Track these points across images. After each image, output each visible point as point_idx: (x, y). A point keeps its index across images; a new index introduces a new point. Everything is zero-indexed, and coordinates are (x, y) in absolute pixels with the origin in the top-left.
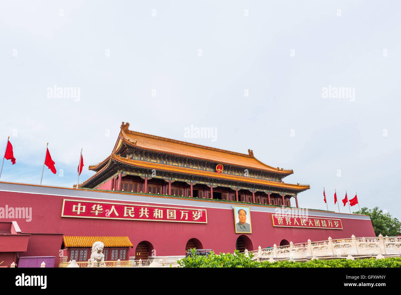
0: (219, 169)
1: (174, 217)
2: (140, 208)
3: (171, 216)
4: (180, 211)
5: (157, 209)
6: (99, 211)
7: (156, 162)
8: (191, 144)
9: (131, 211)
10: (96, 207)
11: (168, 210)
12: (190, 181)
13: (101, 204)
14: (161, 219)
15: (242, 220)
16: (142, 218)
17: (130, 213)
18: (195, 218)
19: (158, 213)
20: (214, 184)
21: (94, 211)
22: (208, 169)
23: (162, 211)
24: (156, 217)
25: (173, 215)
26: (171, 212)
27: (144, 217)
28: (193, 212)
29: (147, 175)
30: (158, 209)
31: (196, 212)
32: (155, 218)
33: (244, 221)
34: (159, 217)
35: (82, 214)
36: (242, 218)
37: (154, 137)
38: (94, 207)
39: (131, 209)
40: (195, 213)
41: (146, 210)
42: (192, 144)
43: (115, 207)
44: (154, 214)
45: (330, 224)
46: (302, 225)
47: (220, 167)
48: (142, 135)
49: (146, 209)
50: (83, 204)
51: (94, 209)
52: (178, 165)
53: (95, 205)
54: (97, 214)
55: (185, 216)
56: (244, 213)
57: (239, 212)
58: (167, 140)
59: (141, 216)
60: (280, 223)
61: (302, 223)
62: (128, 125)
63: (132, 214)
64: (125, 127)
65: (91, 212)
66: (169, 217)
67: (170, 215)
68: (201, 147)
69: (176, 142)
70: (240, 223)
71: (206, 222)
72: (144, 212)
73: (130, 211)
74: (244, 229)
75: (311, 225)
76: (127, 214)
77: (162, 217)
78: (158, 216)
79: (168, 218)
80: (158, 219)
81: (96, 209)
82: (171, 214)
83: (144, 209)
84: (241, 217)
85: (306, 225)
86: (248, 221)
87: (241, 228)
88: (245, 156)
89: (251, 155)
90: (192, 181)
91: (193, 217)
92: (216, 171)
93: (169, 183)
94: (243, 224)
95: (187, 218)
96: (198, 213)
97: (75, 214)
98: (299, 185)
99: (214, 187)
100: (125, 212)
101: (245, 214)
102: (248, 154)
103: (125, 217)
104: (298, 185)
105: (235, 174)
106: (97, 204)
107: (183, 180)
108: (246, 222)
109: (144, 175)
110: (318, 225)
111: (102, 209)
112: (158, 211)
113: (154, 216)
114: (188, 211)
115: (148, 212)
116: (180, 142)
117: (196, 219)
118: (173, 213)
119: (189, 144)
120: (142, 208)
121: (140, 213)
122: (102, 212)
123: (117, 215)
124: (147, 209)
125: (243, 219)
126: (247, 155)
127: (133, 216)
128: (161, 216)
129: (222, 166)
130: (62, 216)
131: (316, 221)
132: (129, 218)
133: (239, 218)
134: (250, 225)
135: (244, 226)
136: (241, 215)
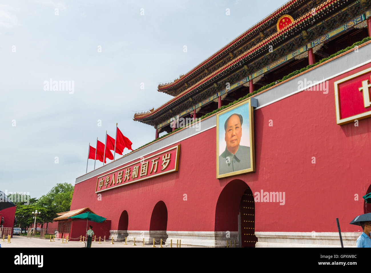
1: (145, 173)
6: (107, 182)
9: (121, 176)
15: (232, 141)
18: (164, 165)
19: (135, 171)
20: (255, 75)
23: (138, 167)
26: (145, 166)
31: (166, 155)
33: (236, 143)
35: (101, 188)
36: (233, 136)
39: (121, 173)
40: (164, 158)
41: (129, 171)
43: (114, 175)
56: (237, 120)
57: (227, 124)
59: (125, 179)
63: (121, 179)
66: (142, 174)
67: (142, 171)
71: (174, 168)
72: (127, 173)
74: (236, 164)
78: (134, 175)
84: (230, 135)
87: (229, 164)
90: (219, 94)
95: (155, 170)
99: (256, 81)
100: (118, 178)
101: (239, 125)
106: (108, 175)
108: (241, 144)
111: (109, 180)
112: (135, 168)
114: (158, 158)
121: (125, 176)
130: (96, 192)
132: (119, 185)
133: (226, 139)
134: (249, 147)
135: (235, 158)
136: (230, 130)
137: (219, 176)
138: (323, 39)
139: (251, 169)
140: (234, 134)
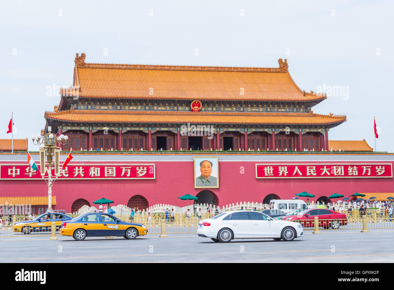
1: (113, 175)
2: (74, 167)
3: (110, 173)
4: (121, 168)
5: (93, 168)
6: (32, 173)
7: (107, 108)
8: (176, 67)
9: (65, 171)
10: (30, 169)
11: (106, 168)
12: (147, 128)
14: (97, 177)
15: (205, 173)
16: (77, 177)
17: (63, 172)
18: (140, 174)
19: (94, 171)
21: (28, 173)
22: (180, 108)
23: (99, 169)
24: (92, 176)
25: (112, 173)
26: (110, 170)
27: (79, 176)
29: (91, 128)
30: (95, 167)
31: (141, 168)
32: (90, 177)
33: (208, 174)
34: (96, 175)
35: (17, 176)
37: (120, 66)
38: (27, 170)
39: (65, 169)
40: (139, 168)
41: (81, 169)
42: (178, 67)
44: (90, 172)
45: (367, 170)
47: (196, 104)
48: (104, 66)
49: (81, 168)
50: (17, 167)
51: (28, 171)
52: (137, 108)
53: (28, 168)
54: (31, 176)
55: (126, 173)
56: (209, 164)
57: (201, 164)
58: (139, 67)
59: (75, 175)
60: (267, 174)
61: (308, 173)
62: (83, 56)
63: (66, 173)
64: (80, 61)
65: (25, 174)
66: (107, 175)
67: (108, 173)
69: (152, 68)
70: (203, 177)
71: (153, 177)
72: (79, 171)
74: (208, 183)
75: (325, 175)
76: (61, 174)
77: (99, 175)
78: (94, 174)
79: (106, 175)
80: (94, 177)
81: (30, 171)
82: (110, 171)
83: (79, 168)
84: (204, 169)
85: (315, 174)
87: (203, 182)
88: (273, 70)
90: (150, 129)
91: (137, 173)
92: (192, 110)
93: (120, 134)
94: (207, 178)
95: (129, 175)
96: (143, 168)
97: (11, 176)
98: (333, 116)
101: (210, 166)
103: (59, 177)
104: (331, 116)
105: (224, 109)
107: (137, 129)
108: (211, 175)
109: (88, 128)
110: (340, 173)
111: (35, 171)
113: (90, 174)
114: (130, 167)
115: (83, 171)
116: (159, 67)
117: (141, 175)
118: (112, 170)
119: (173, 68)
120: (77, 168)
121: (74, 172)
122: (36, 174)
124: (82, 168)
125: (206, 172)
126: (277, 69)
127: (67, 175)
128: (97, 174)
130: (0, 179)
131: (337, 168)
132: (63, 178)
133: (201, 171)
134: (216, 178)
135: (208, 180)
136: (204, 167)
137: (196, 187)
138: (225, 130)
139: (218, 187)
140: (207, 170)
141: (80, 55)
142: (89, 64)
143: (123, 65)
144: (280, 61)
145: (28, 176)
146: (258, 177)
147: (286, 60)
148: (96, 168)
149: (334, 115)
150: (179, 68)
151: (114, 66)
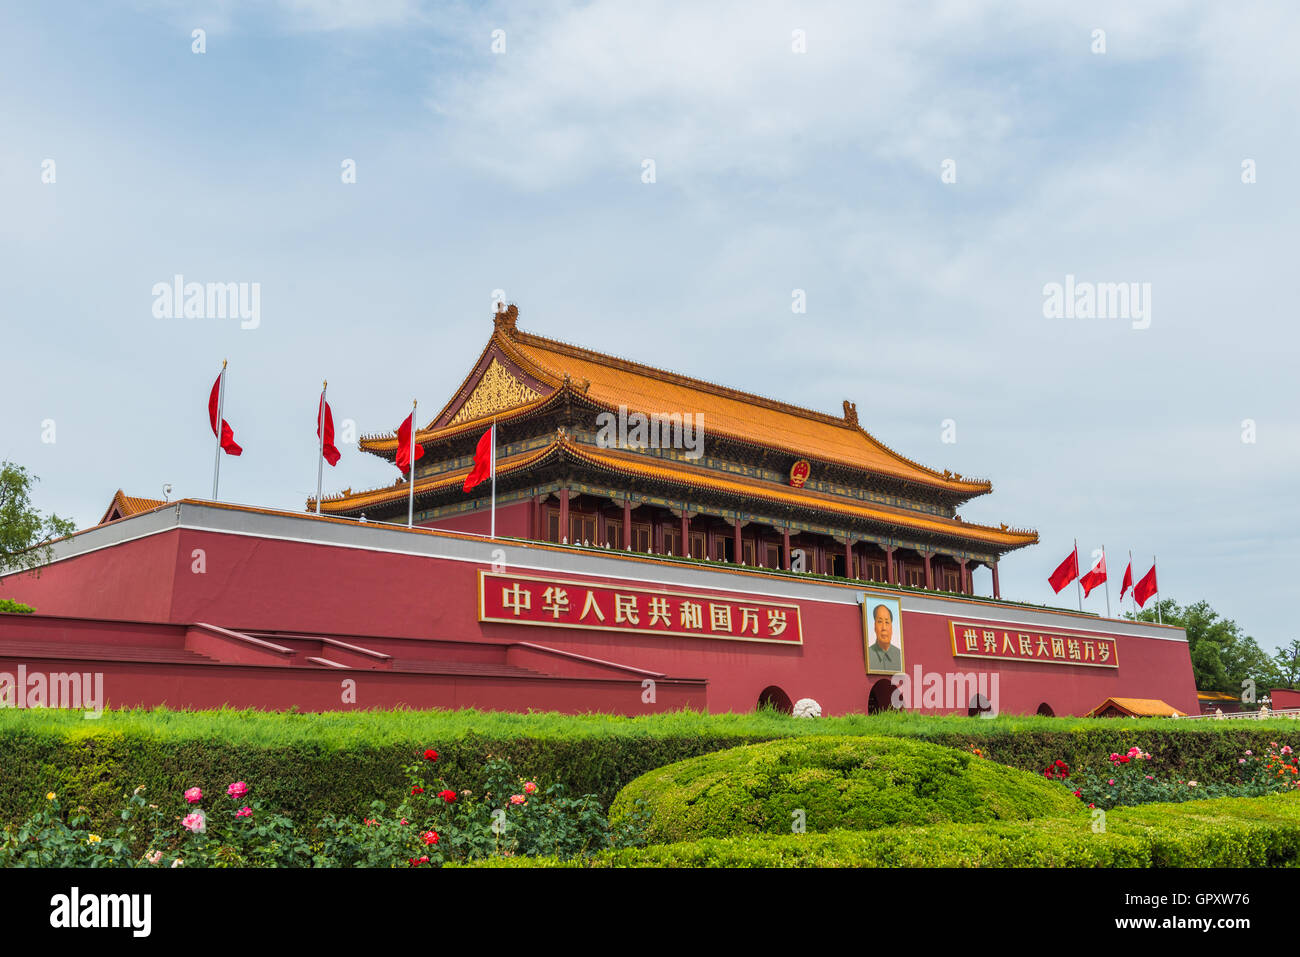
0: (799, 476)
1: (726, 627)
2: (650, 597)
3: (721, 623)
4: (741, 609)
5: (688, 603)
6: (561, 606)
8: (686, 379)
9: (632, 608)
10: (553, 594)
11: (712, 606)
12: (733, 513)
13: (563, 587)
14: (697, 630)
15: (882, 636)
16: (657, 626)
17: (628, 611)
18: (775, 628)
19: (690, 613)
20: (794, 525)
21: (549, 605)
22: (766, 474)
23: (699, 607)
24: (687, 626)
25: (725, 621)
26: (721, 612)
27: (660, 625)
28: (770, 613)
29: (629, 496)
30: (691, 603)
31: (777, 612)
32: (683, 629)
33: (887, 640)
34: (695, 625)
35: (525, 614)
36: (883, 630)
37: (587, 355)
38: (548, 595)
39: (630, 601)
40: (773, 615)
41: (664, 605)
43: (595, 596)
44: (682, 614)
45: (1090, 650)
46: (1023, 652)
47: (802, 469)
48: (555, 348)
49: (663, 601)
50: (524, 585)
51: (549, 601)
53: (551, 590)
54: (555, 615)
55: (751, 625)
56: (887, 615)
57: (875, 613)
58: (622, 365)
59: (654, 621)
60: (970, 647)
61: (1022, 649)
62: (513, 311)
63: (633, 614)
64: (506, 319)
65: (545, 608)
66: (717, 626)
67: (717, 620)
68: (716, 391)
70: (879, 646)
71: (799, 640)
72: (660, 609)
73: (628, 605)
74: (887, 662)
75: (1043, 655)
76: (624, 614)
77: (700, 625)
78: (691, 622)
79: (714, 628)
80: (692, 629)
81: (554, 601)
82: (721, 616)
83: (659, 602)
84: (880, 629)
85: (1031, 653)
86: (896, 640)
87: (880, 660)
88: (836, 422)
89: (850, 420)
90: (736, 514)
91: (770, 625)
92: (789, 483)
93: (684, 521)
94: (885, 648)
95: (756, 630)
96: (780, 615)
97: (509, 612)
98: (1008, 530)
99: (792, 533)
100: (618, 610)
101: (889, 621)
102: (841, 415)
103: (619, 625)
104: (1003, 530)
106: (554, 585)
107: (716, 512)
108: (891, 643)
109: (620, 495)
110: (1061, 653)
111: (566, 601)
112: (690, 607)
113: (682, 623)
114: (757, 610)
115: (668, 610)
117: (778, 632)
118: (724, 614)
119: (682, 381)
120: (655, 600)
121: (650, 613)
122: (567, 610)
123: (601, 617)
124: (667, 603)
125: (884, 633)
126: (841, 420)
127: (636, 621)
128: (697, 623)
129: (808, 465)
130: (483, 618)
131: (1056, 642)
132: (628, 627)
133: (876, 630)
134: (900, 651)
135: (887, 655)
136: (880, 622)
140: (884, 628)
141: (505, 309)
142: (525, 335)
143: (592, 353)
144: (846, 404)
145: (548, 616)
146: (959, 652)
147: (854, 405)
148: (693, 606)
149: (1010, 527)
150: (693, 384)
151: (575, 352)
